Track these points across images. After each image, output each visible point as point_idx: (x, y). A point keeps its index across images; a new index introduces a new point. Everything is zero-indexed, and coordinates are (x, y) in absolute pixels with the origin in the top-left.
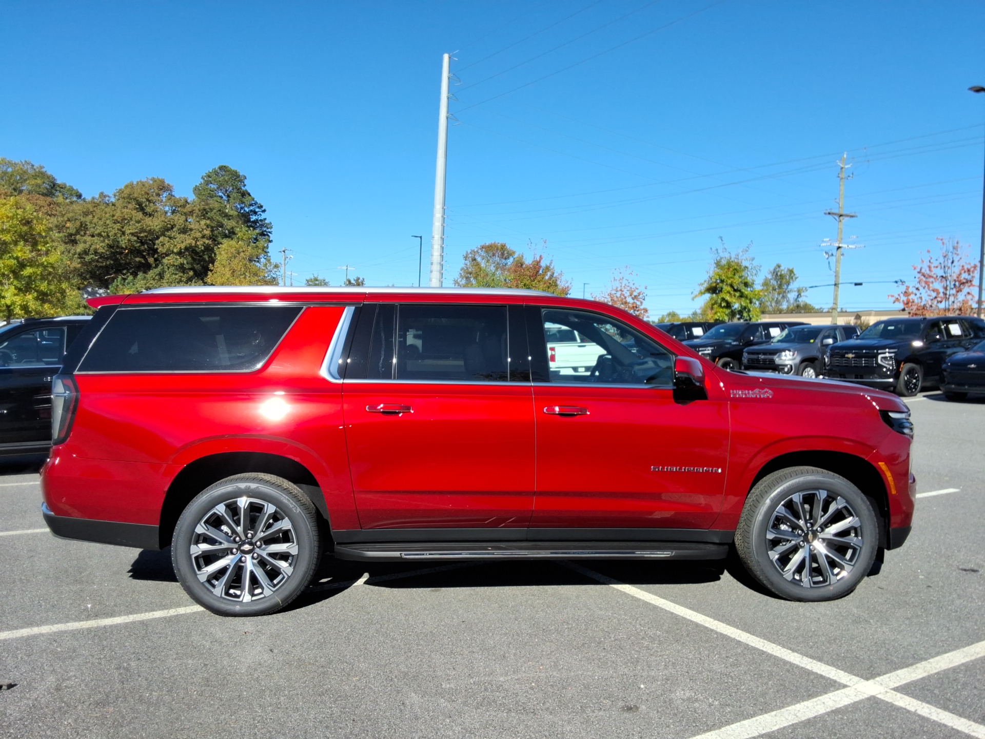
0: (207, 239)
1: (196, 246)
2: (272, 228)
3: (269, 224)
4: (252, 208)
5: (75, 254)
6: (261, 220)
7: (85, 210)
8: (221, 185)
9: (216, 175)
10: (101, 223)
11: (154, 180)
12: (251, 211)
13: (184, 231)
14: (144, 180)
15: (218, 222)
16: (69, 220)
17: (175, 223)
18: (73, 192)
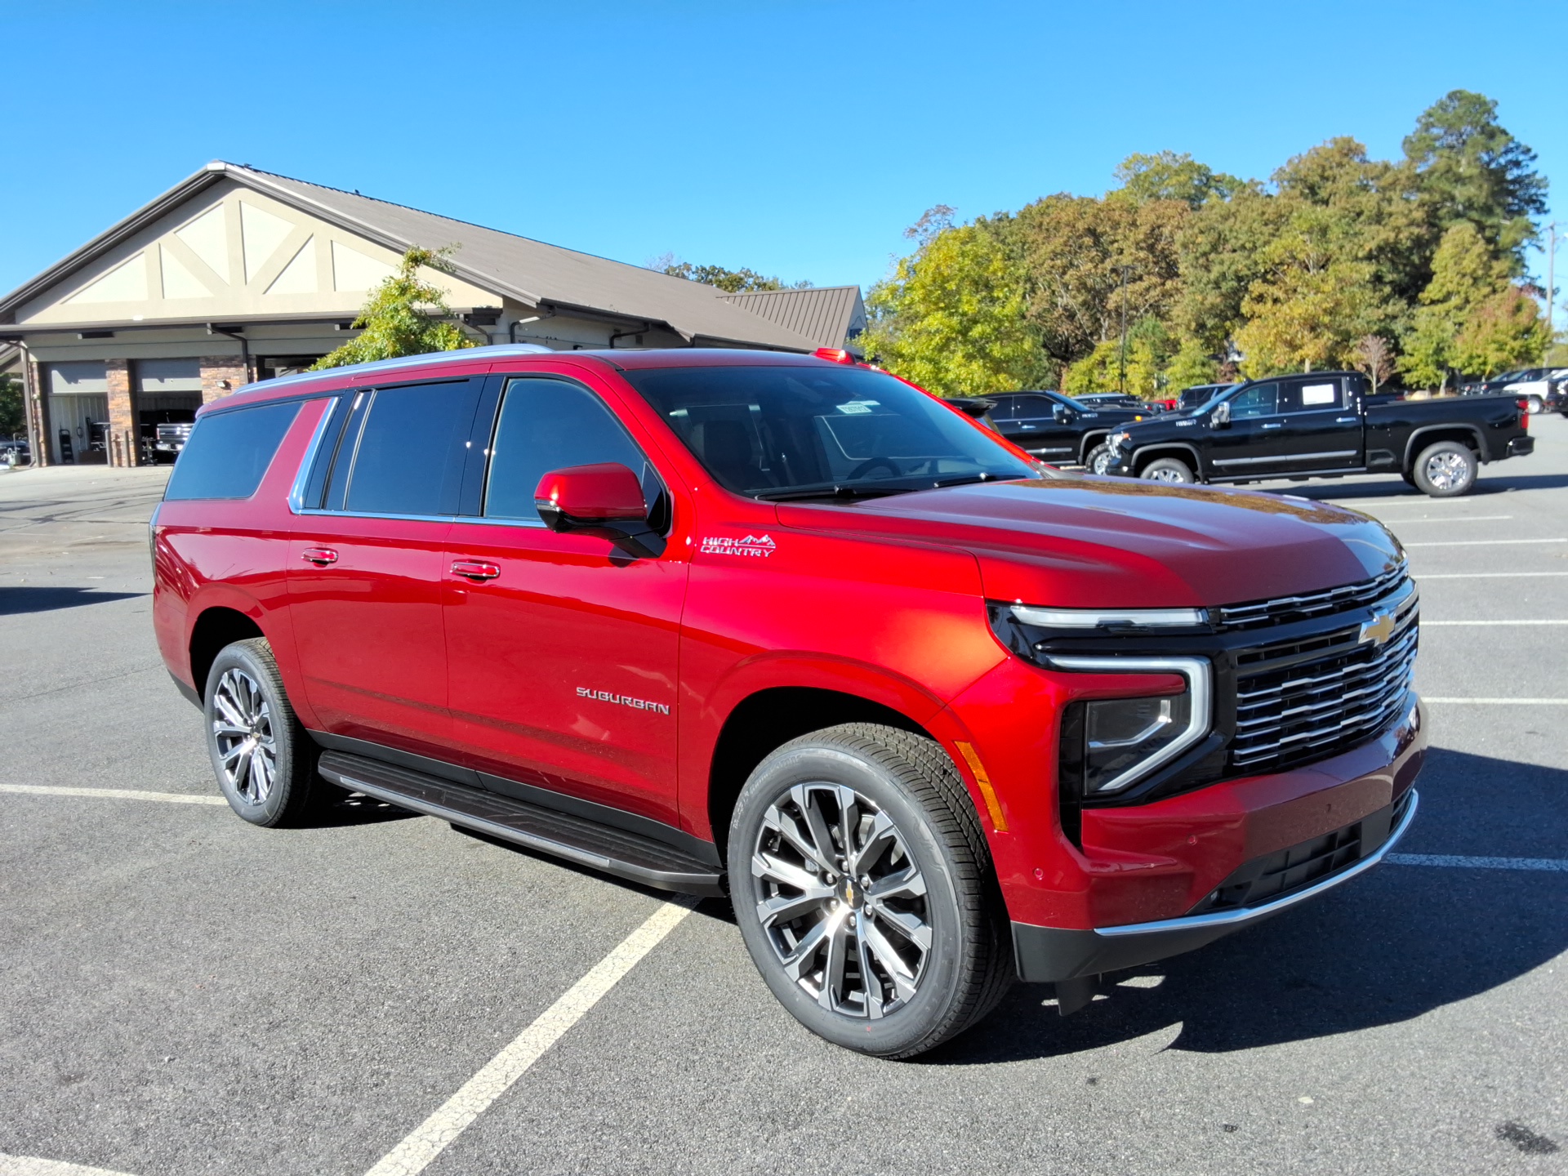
0: (1418, 226)
1: (1397, 242)
2: (1546, 186)
3: (1541, 180)
4: (1510, 156)
5: (1208, 283)
6: (1528, 176)
7: (1223, 213)
8: (1450, 126)
9: (1442, 109)
10: (1245, 228)
11: (1335, 142)
12: (1510, 162)
13: (1379, 218)
14: (1319, 145)
15: (1443, 192)
16: (1202, 232)
17: (1363, 208)
18: (1235, 184)
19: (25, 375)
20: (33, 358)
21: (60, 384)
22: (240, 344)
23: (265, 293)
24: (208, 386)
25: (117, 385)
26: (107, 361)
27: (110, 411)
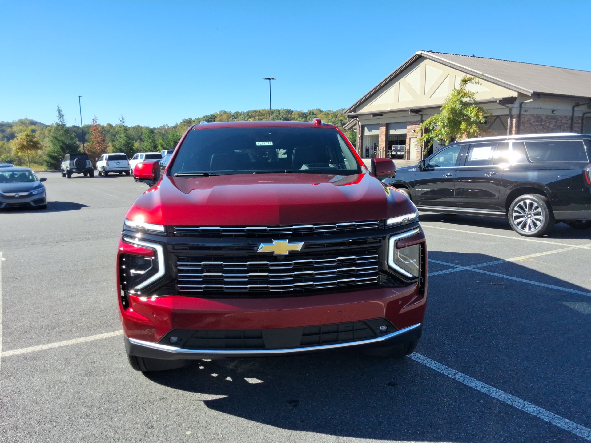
19: (357, 129)
20: (360, 124)
21: (367, 132)
22: (420, 116)
23: (430, 97)
24: (409, 132)
25: (382, 132)
26: (380, 124)
27: (379, 141)
